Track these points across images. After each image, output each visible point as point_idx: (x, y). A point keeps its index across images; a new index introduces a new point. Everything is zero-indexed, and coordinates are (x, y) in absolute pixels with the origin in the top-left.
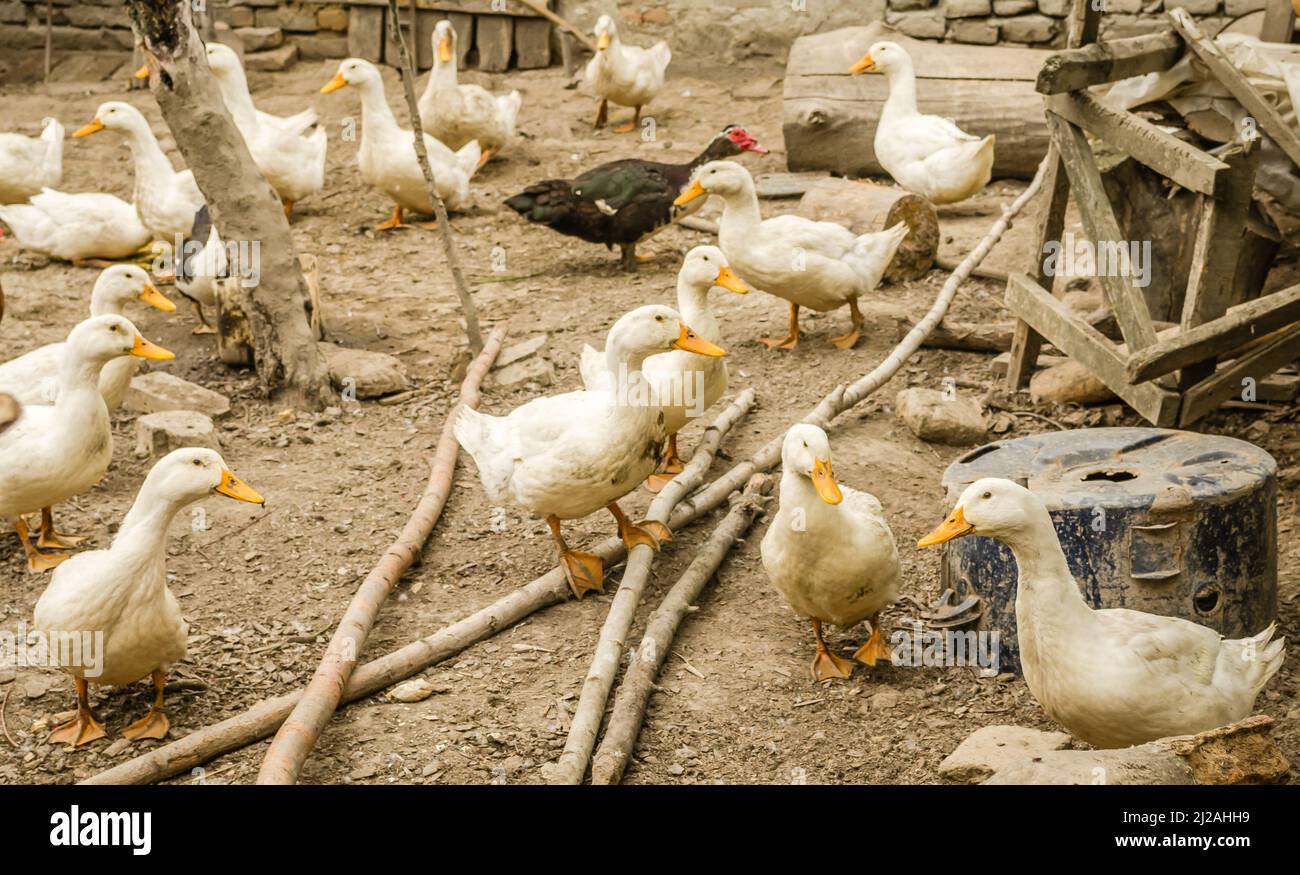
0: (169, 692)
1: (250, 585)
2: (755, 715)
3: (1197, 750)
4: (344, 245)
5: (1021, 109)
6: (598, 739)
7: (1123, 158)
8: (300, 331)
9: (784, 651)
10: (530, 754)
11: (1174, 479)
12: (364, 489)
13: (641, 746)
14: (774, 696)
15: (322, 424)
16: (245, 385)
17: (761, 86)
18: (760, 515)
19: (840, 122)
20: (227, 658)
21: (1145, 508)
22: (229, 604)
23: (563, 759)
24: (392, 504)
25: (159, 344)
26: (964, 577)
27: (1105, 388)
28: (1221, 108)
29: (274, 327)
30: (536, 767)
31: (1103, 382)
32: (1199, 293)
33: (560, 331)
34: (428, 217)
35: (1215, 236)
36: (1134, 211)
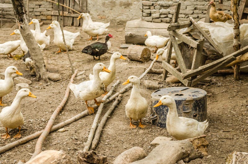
0: (21, 130)
1: (35, 112)
2: (119, 134)
3: (193, 140)
4: (51, 55)
5: (165, 33)
6: (93, 138)
7: (182, 42)
8: (43, 70)
9: (124, 124)
10: (82, 141)
11: (190, 95)
12: (54, 96)
13: (100, 140)
14: (123, 131)
15: (47, 85)
16: (34, 79)
17: (121, 29)
18: (121, 101)
19: (134, 35)
20: (31, 125)
21: (185, 100)
22: (31, 116)
23: (87, 142)
24: (59, 99)
25: (20, 72)
26: (155, 112)
27: (178, 80)
28: (198, 33)
29: (39, 69)
30: (83, 143)
31: (178, 79)
32: (194, 64)
33: (87, 70)
34: (65, 51)
35: (197, 55)
36: (183, 51)
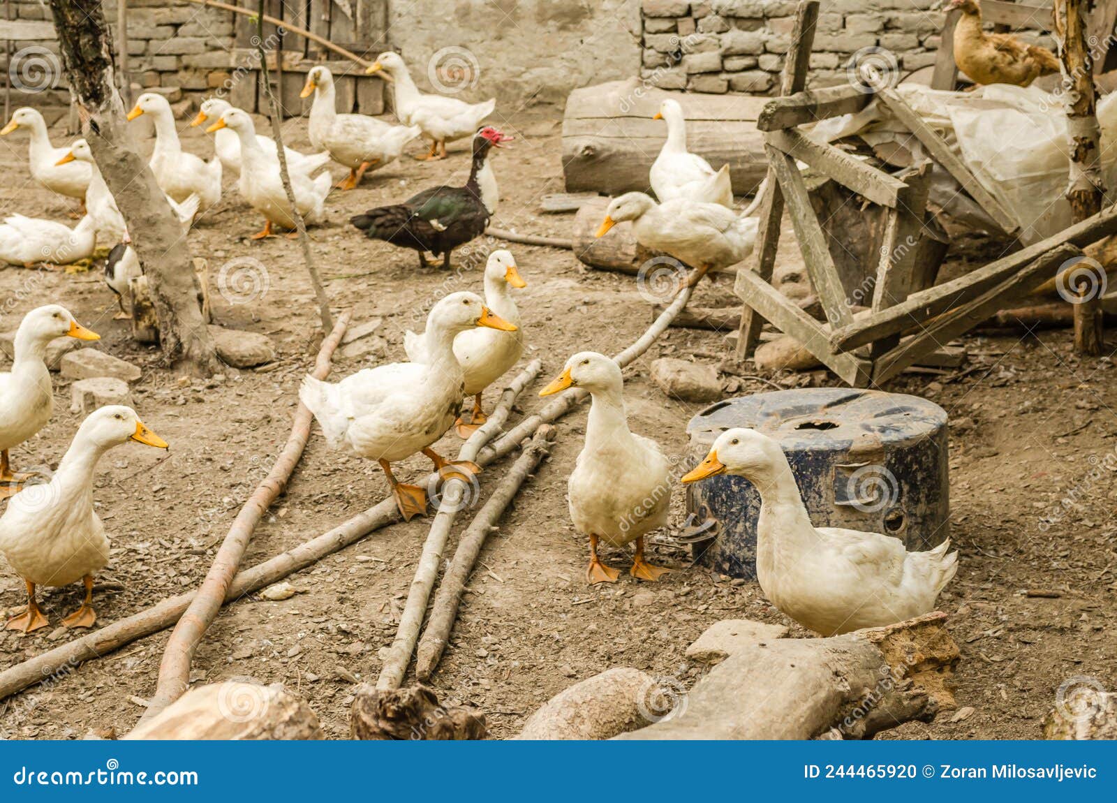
0: (96, 591)
1: (156, 510)
2: (549, 612)
3: (887, 638)
4: (228, 251)
5: (746, 143)
6: (422, 630)
7: (825, 180)
8: (193, 318)
9: (565, 562)
10: (369, 641)
11: (867, 428)
12: (243, 437)
13: (455, 635)
14: (557, 596)
15: (211, 387)
16: (153, 357)
17: (544, 128)
18: (546, 456)
19: (606, 154)
20: (139, 566)
21: (846, 450)
22: (141, 525)
23: (395, 644)
24: (264, 448)
26: (705, 504)
27: (813, 357)
28: (902, 142)
29: (174, 314)
30: (374, 650)
31: (811, 352)
32: (886, 283)
33: (392, 315)
35: (899, 239)
36: (834, 221)
